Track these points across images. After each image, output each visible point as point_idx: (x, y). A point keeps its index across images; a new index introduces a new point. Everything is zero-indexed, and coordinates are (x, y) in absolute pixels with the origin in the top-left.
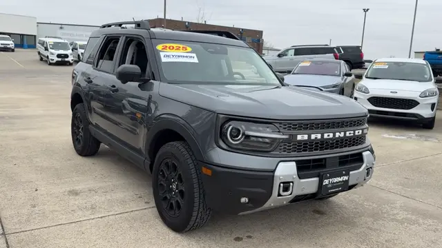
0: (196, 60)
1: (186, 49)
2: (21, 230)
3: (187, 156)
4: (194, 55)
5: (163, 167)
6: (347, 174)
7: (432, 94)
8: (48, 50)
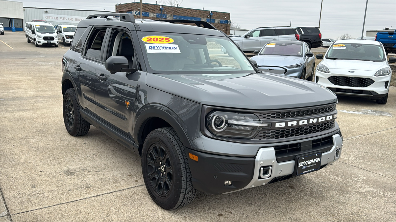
0: (178, 51)
1: (169, 41)
2: (24, 211)
3: (175, 142)
4: (176, 46)
5: (151, 151)
6: (320, 156)
7: (386, 73)
8: (35, 33)
